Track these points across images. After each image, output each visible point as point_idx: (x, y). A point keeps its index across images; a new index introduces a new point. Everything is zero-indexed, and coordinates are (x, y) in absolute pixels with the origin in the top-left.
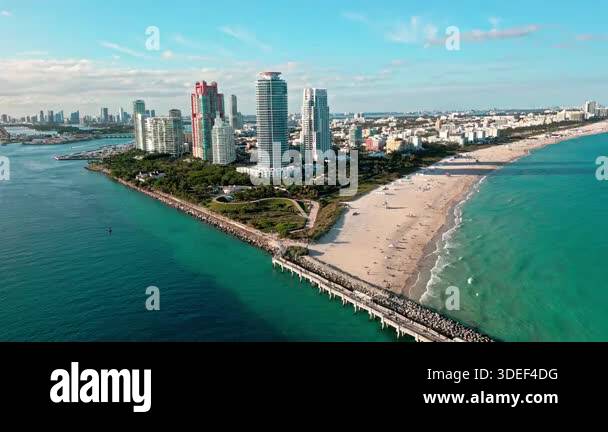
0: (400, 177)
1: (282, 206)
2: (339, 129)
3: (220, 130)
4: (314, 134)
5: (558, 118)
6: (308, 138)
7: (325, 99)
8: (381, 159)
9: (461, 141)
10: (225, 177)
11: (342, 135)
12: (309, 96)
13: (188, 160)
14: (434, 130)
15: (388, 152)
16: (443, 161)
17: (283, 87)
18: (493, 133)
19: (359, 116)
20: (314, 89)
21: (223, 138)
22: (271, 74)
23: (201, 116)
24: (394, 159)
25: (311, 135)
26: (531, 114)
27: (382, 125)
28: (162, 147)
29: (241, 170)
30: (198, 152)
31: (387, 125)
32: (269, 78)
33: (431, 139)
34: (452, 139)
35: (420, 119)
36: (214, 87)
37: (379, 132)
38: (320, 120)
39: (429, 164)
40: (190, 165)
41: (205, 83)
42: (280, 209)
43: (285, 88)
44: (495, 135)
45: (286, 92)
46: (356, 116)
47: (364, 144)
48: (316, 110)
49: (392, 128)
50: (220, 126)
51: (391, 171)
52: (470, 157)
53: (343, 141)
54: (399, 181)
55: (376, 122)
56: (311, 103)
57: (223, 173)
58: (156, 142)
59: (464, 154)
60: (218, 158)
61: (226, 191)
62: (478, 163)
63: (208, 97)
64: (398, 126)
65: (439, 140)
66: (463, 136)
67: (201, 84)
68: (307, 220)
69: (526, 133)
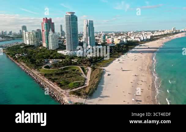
0: (123, 54)
1: (74, 70)
2: (97, 36)
3: (52, 36)
4: (89, 38)
5: (165, 33)
6: (86, 39)
7: (93, 24)
8: (114, 47)
9: (139, 40)
10: (52, 56)
11: (97, 38)
12: (86, 23)
13: (40, 48)
14: (128, 36)
15: (116, 44)
16: (136, 47)
17: (76, 18)
18: (149, 37)
19: (103, 32)
20: (88, 20)
21: (53, 39)
22: (71, 13)
23: (45, 31)
24: (118, 47)
25: (87, 38)
26: (156, 32)
27: (110, 35)
28: (31, 43)
29: (59, 52)
30: (45, 45)
31: (112, 35)
32: (70, 15)
33: (129, 39)
34: (136, 39)
35: (122, 33)
36: (50, 20)
37: (110, 37)
38: (91, 32)
39: (132, 48)
40: (41, 50)
41: (46, 18)
42: (73, 72)
43: (77, 19)
44: (149, 38)
45: (77, 21)
46: (102, 32)
47: (106, 41)
48: (89, 28)
49: (114, 36)
50: (52, 35)
51: (119, 52)
52: (145, 46)
53: (99, 40)
54: (123, 56)
55: (108, 34)
56: (87, 26)
57: (52, 53)
58: (29, 41)
59: (142, 45)
60: (51, 47)
61: (50, 62)
62: (149, 48)
63: (48, 24)
64: (116, 35)
65: (132, 40)
66: (140, 38)
67: (45, 19)
68: (86, 79)
69: (158, 37)
